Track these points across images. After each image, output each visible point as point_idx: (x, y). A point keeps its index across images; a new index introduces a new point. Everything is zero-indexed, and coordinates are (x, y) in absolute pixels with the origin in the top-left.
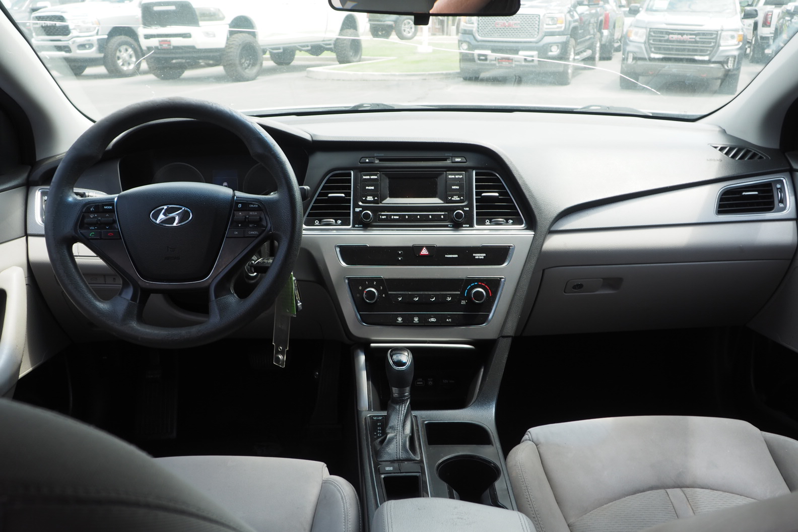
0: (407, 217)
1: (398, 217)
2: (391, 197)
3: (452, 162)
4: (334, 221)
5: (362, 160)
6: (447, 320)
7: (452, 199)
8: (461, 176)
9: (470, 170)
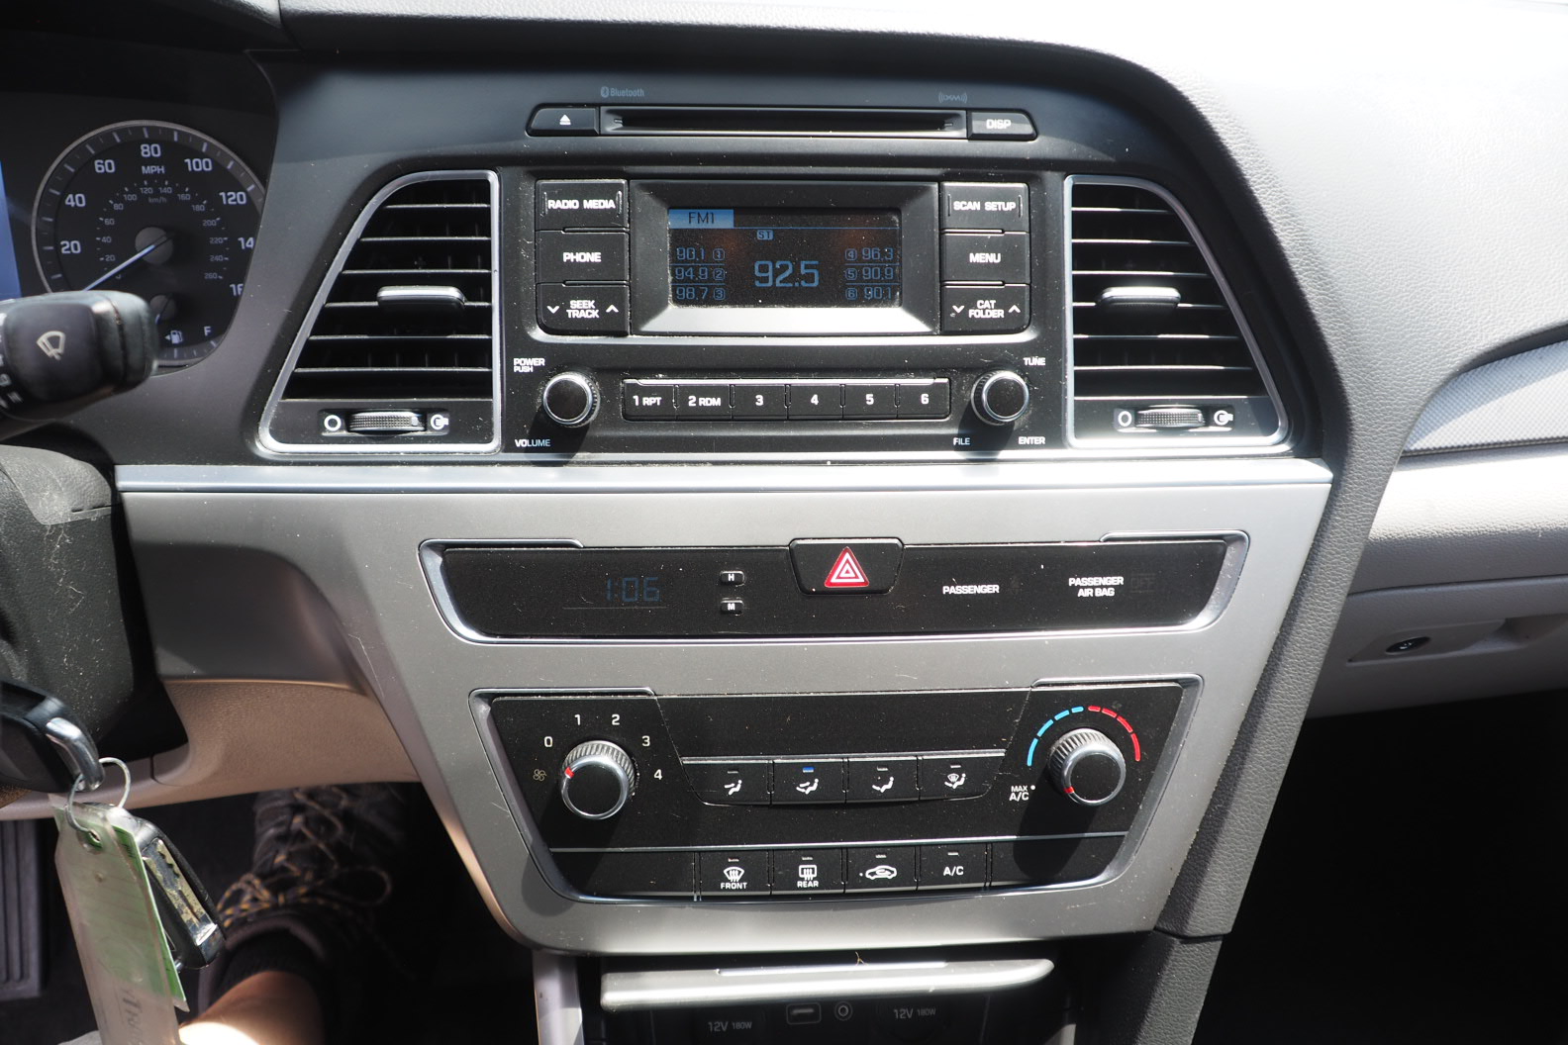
0: (760, 400)
1: (716, 402)
2: (680, 301)
3: (972, 137)
4: (414, 417)
5: (541, 119)
6: (947, 871)
7: (972, 313)
8: (1011, 206)
9: (1050, 177)
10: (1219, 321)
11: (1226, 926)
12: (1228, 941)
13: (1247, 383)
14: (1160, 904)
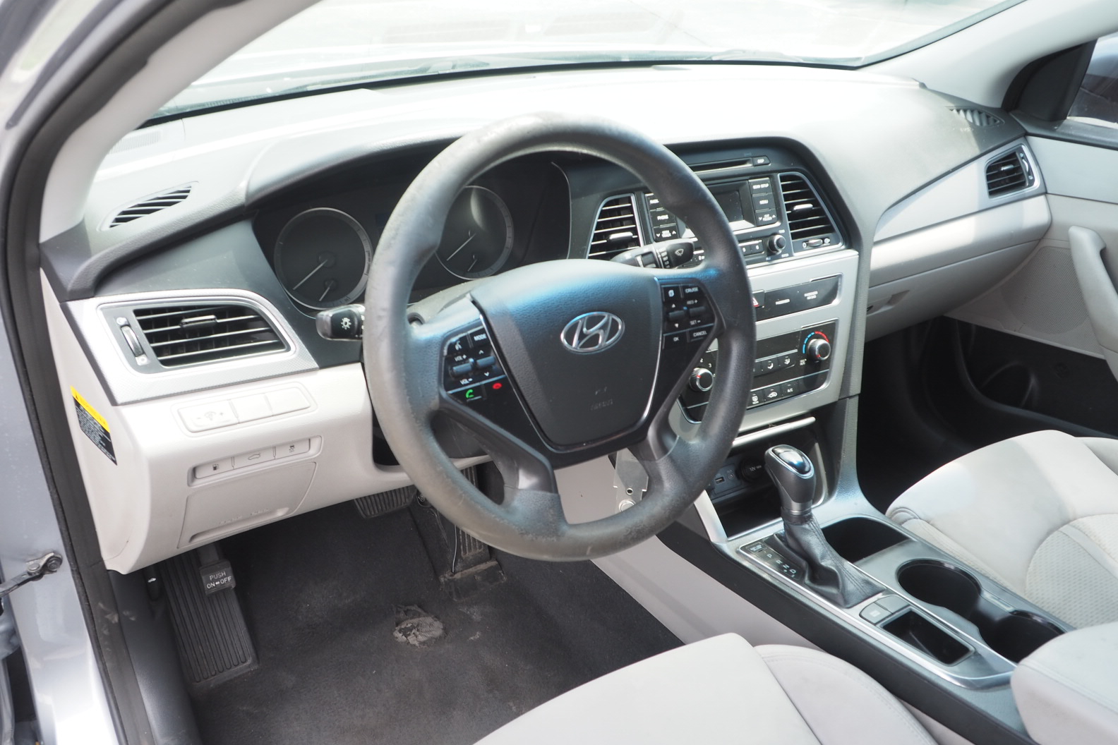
3: (754, 165)
6: (788, 391)
7: (763, 219)
8: (767, 185)
9: (774, 174)
10: (820, 212)
11: (858, 391)
12: (860, 396)
13: (829, 230)
14: (838, 392)
